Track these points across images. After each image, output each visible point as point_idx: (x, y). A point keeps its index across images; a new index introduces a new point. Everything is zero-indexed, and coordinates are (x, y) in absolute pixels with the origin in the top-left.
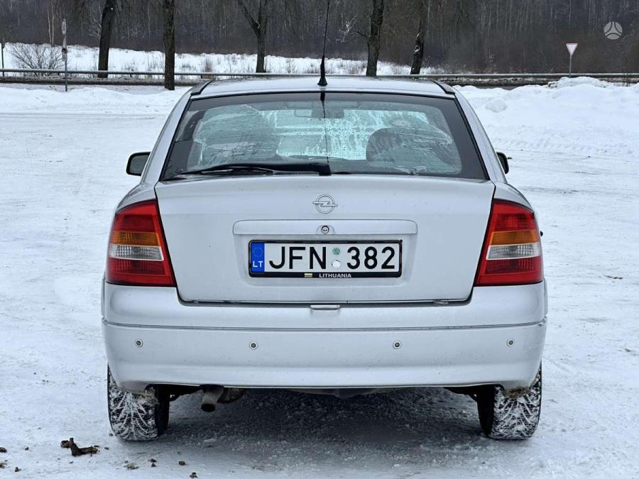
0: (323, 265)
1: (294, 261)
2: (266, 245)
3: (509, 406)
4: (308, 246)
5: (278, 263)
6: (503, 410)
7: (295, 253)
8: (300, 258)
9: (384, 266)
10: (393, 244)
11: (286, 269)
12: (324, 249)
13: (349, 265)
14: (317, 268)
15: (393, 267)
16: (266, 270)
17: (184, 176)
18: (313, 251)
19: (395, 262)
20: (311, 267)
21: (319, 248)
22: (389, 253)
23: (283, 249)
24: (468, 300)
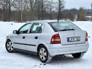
2: (69, 38)
9: (79, 40)
10: (80, 37)
11: (71, 41)
12: (74, 38)
16: (69, 41)
20: (73, 40)
23: (71, 38)
24: (85, 43)
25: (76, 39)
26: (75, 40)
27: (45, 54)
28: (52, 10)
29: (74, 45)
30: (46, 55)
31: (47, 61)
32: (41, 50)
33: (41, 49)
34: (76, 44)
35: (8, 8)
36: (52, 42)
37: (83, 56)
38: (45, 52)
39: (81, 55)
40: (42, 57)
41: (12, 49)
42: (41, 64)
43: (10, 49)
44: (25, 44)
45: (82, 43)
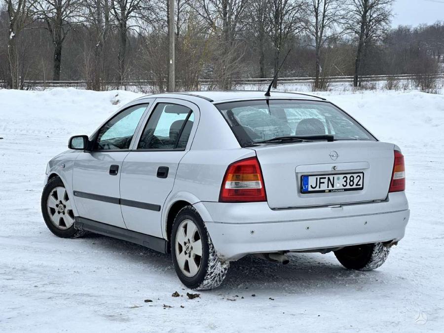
0: (333, 186)
1: (321, 184)
2: (310, 177)
3: (380, 252)
4: (327, 177)
5: (314, 186)
6: (376, 254)
7: (322, 181)
8: (323, 183)
9: (357, 185)
10: (361, 173)
11: (317, 189)
12: (334, 178)
13: (343, 185)
14: (330, 188)
15: (360, 185)
16: (309, 190)
17: (258, 144)
18: (329, 179)
19: (361, 183)
20: (328, 187)
21: (331, 177)
22: (359, 178)
23: (317, 178)
24: (386, 200)
25: (342, 181)
26: (338, 185)
27: (198, 248)
28: (328, 32)
29: (329, 209)
30: (200, 253)
31: (205, 282)
32: (181, 230)
33: (183, 224)
34: (342, 205)
35: (116, 23)
36: (225, 195)
37: (383, 260)
38: (196, 238)
39: (376, 256)
40: (187, 263)
41: (69, 222)
42: (176, 295)
43: (62, 222)
44: (120, 201)
45: (373, 202)
